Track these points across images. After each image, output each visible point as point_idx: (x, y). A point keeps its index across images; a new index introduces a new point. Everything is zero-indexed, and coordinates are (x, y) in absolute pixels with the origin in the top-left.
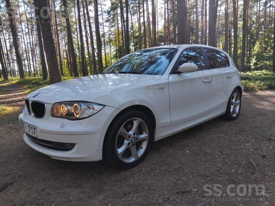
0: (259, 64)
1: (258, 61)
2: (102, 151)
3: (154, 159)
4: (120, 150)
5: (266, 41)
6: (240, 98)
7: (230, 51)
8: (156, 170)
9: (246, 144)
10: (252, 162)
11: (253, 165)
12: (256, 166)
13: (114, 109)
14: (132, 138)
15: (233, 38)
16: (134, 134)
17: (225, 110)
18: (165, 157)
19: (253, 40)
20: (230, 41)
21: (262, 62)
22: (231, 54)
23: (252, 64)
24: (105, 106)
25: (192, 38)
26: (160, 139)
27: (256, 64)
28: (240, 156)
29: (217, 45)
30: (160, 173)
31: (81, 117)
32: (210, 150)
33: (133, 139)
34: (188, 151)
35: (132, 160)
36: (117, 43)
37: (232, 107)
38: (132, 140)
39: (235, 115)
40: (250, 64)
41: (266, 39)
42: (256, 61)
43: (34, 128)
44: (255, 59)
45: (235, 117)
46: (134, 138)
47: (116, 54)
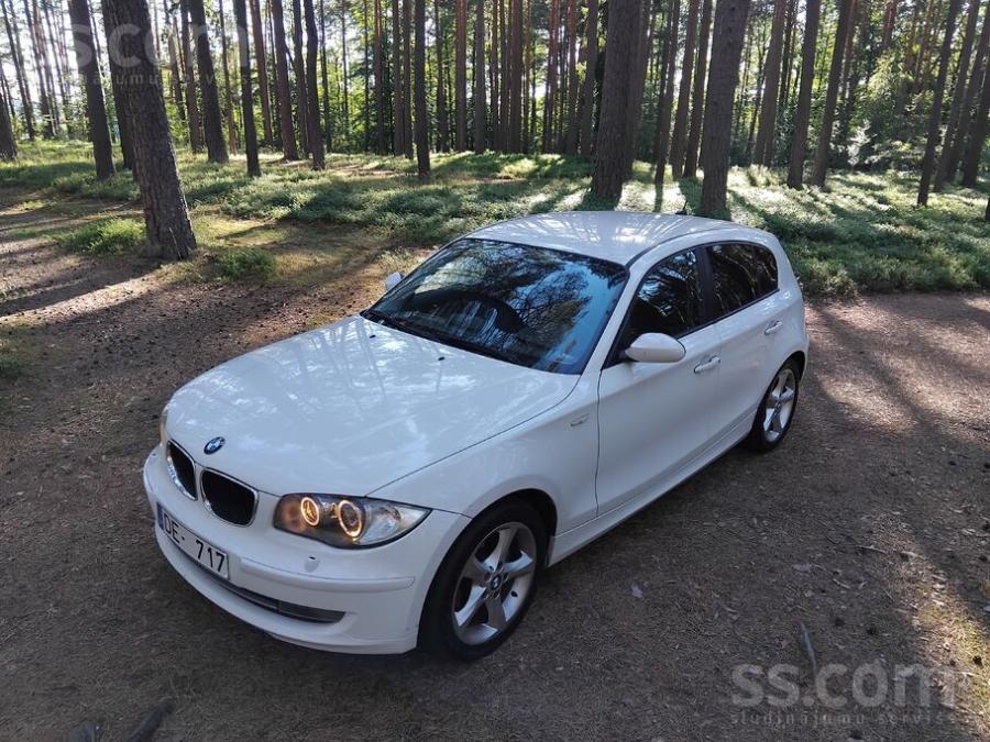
0: (877, 153)
1: (873, 142)
2: (416, 630)
3: (546, 621)
4: (462, 617)
5: (915, 56)
6: (796, 383)
7: (784, 81)
8: (555, 667)
9: (797, 567)
10: (805, 646)
11: (806, 656)
12: (814, 662)
13: (456, 517)
14: (494, 579)
15: (799, 36)
16: (500, 565)
17: (749, 428)
18: (576, 613)
19: (868, 47)
20: (787, 43)
21: (890, 148)
22: (788, 91)
23: (853, 150)
24: (431, 510)
25: (654, 17)
26: (565, 556)
27: (866, 150)
28: (777, 619)
29: (743, 54)
30: (567, 678)
31: (363, 541)
32: (697, 586)
33: (496, 580)
34: (637, 592)
35: (490, 631)
36: (371, 20)
37: (770, 412)
38: (492, 583)
39: (774, 436)
40: (846, 146)
41: (916, 48)
42: (868, 140)
43: (218, 554)
44: (866, 132)
45: (773, 442)
46: (499, 576)
47: (366, 61)
